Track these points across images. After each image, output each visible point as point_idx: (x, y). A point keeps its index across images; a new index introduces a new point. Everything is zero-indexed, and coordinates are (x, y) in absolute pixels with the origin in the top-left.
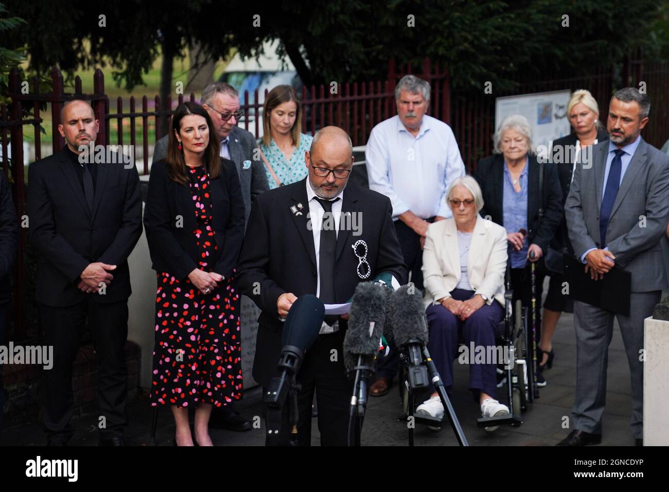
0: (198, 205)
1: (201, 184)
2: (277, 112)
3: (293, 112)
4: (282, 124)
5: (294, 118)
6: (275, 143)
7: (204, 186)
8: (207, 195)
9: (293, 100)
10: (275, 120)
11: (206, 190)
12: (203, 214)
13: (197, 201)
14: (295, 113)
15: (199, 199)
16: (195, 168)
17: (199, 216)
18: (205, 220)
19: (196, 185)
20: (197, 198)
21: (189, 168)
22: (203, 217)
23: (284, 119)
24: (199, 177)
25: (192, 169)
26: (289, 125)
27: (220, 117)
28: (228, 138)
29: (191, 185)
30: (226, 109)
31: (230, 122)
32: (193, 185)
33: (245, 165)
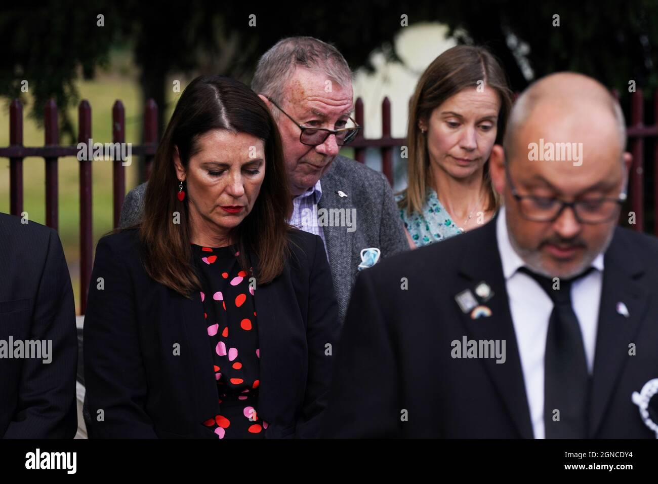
0: (221, 349)
1: (231, 292)
2: (444, 119)
3: (487, 119)
4: (457, 151)
5: (492, 134)
6: (440, 205)
7: (240, 300)
8: (246, 325)
9: (489, 86)
10: (439, 141)
11: (244, 312)
12: (237, 374)
13: (218, 337)
14: (495, 120)
15: (225, 333)
16: (215, 251)
17: (224, 380)
18: (239, 389)
19: (219, 296)
20: (220, 331)
21: (199, 251)
22: (236, 381)
23: (463, 138)
24: (225, 275)
25: (207, 254)
26: (477, 154)
27: (297, 131)
28: (318, 187)
29: (203, 296)
30: (314, 112)
31: (321, 148)
32: (210, 295)
33: (364, 259)
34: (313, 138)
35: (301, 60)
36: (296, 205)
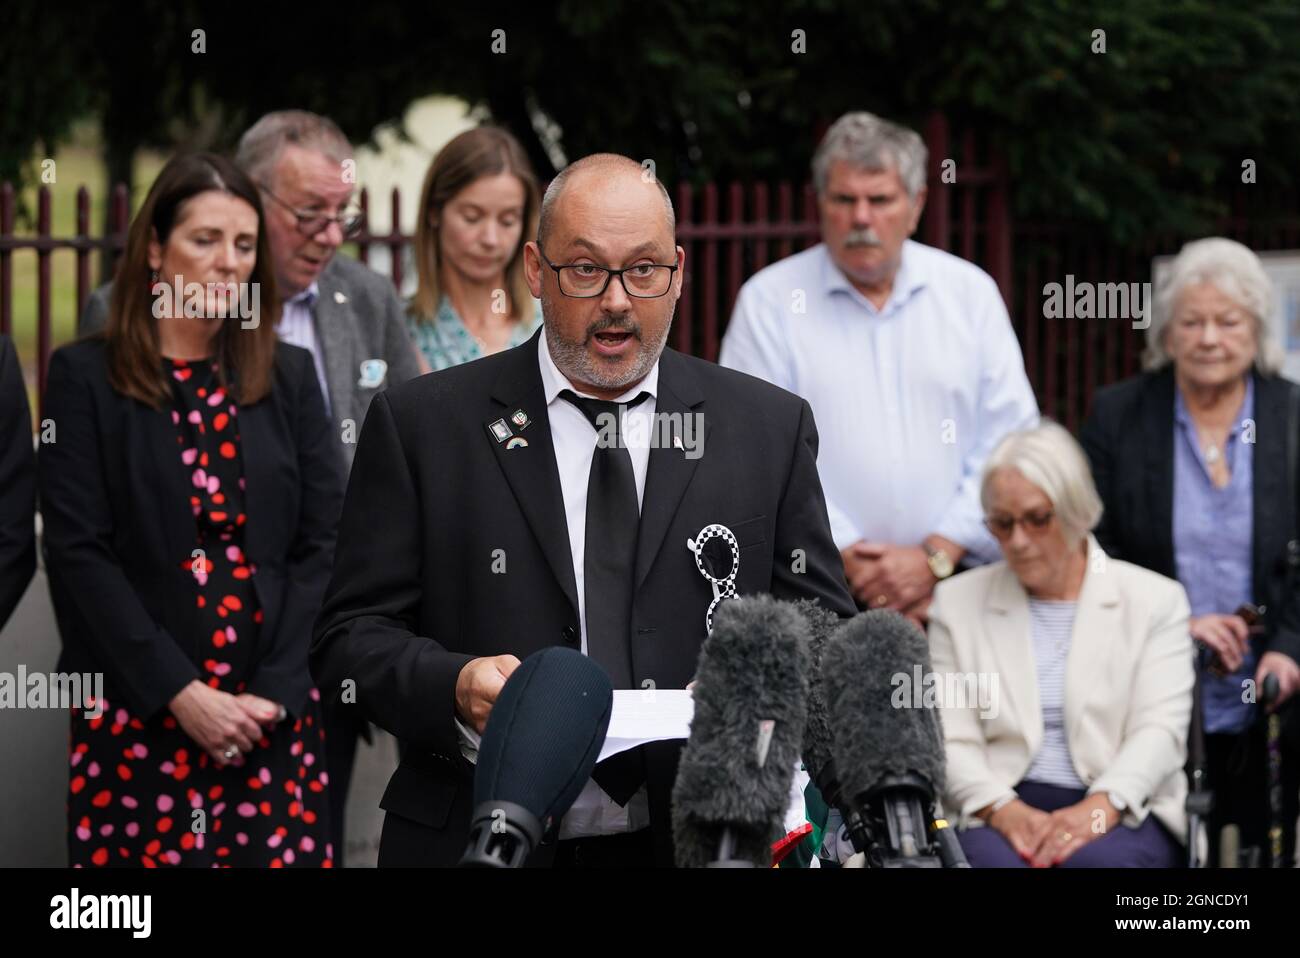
0: (201, 478)
1: (209, 414)
2: (462, 209)
3: (510, 211)
4: (476, 249)
5: (516, 230)
6: (453, 312)
7: (220, 421)
8: (228, 450)
9: (514, 173)
10: (455, 237)
11: (226, 435)
12: (218, 508)
13: (196, 465)
14: (520, 212)
15: (204, 460)
16: (189, 365)
17: (204, 514)
18: (221, 527)
19: (195, 417)
20: (198, 458)
21: (171, 365)
22: (217, 517)
23: (483, 233)
24: (202, 393)
25: (180, 368)
26: (496, 254)
27: (292, 220)
28: (314, 289)
29: (176, 417)
30: (311, 195)
31: (321, 238)
32: (184, 416)
33: (365, 373)
34: (310, 227)
35: (293, 137)
36: (288, 309)
